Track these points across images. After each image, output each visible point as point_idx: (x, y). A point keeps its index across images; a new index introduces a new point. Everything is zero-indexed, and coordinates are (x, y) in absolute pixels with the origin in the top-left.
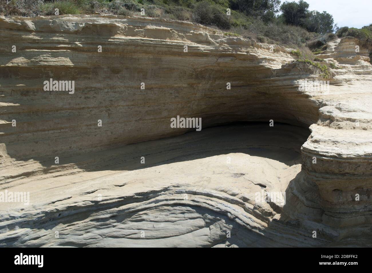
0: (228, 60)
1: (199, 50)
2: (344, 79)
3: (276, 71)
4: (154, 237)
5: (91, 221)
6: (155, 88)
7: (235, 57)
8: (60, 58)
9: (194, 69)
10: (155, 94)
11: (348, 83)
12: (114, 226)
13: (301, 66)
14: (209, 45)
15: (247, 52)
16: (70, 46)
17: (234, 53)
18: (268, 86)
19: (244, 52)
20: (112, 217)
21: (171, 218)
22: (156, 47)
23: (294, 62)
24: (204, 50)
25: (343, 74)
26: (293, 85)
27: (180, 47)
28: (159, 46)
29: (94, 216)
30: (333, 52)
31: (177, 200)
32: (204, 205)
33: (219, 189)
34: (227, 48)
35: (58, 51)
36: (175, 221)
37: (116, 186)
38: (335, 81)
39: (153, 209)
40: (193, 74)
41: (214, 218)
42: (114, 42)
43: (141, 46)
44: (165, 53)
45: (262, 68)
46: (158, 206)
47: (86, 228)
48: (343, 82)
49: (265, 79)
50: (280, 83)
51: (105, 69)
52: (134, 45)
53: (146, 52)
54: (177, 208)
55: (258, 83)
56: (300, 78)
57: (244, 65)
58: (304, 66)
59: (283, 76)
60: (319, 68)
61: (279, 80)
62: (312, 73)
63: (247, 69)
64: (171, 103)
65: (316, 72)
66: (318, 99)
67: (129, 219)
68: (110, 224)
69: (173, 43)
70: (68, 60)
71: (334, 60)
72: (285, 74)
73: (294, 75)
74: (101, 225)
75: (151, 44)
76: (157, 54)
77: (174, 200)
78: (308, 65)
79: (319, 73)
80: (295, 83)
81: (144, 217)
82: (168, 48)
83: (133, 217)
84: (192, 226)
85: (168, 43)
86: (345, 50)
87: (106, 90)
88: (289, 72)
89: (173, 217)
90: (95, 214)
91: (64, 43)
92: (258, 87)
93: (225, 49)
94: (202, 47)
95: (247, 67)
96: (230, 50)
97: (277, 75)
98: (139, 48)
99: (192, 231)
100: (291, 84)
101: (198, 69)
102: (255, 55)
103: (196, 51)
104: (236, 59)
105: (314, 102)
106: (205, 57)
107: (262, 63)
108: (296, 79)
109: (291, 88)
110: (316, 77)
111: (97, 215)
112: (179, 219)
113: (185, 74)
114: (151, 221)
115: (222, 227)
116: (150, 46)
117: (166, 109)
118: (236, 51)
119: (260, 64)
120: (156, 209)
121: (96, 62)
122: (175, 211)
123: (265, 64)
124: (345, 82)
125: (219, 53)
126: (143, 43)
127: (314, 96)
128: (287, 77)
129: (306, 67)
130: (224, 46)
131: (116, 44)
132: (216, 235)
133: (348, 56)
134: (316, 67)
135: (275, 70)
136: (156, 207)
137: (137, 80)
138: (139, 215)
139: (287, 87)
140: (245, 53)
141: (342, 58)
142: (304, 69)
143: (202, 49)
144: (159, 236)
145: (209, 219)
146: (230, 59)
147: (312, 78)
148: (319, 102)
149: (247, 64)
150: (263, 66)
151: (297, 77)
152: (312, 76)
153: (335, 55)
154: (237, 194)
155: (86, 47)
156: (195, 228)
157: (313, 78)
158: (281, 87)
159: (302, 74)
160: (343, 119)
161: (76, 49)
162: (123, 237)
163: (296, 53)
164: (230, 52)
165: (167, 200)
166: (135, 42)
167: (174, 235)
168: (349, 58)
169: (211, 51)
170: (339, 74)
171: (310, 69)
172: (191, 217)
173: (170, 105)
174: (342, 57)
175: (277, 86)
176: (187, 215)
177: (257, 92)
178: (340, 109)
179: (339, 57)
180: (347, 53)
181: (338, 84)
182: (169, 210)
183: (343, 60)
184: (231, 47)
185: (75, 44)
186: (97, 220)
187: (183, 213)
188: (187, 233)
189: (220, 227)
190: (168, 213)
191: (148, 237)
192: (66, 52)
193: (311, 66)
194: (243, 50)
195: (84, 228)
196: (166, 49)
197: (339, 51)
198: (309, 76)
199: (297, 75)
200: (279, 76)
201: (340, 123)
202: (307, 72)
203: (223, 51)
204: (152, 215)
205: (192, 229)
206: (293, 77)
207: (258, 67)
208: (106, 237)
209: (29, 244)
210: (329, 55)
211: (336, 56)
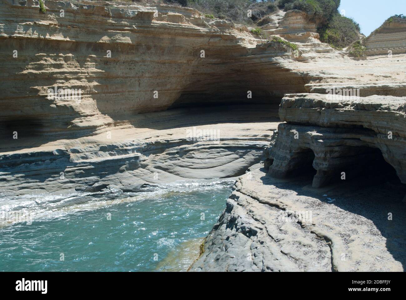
0: (217, 40)
1: (200, 31)
2: (309, 57)
3: (251, 50)
4: (205, 167)
5: (166, 154)
6: (167, 63)
7: (221, 37)
8: (126, 37)
9: (193, 48)
10: (166, 68)
11: (313, 60)
12: (179, 160)
13: (276, 45)
14: (205, 28)
15: (230, 33)
16: (130, 28)
17: (221, 34)
18: (243, 63)
19: (227, 33)
20: (177, 153)
21: (210, 156)
22: (176, 29)
23: (269, 42)
24: (203, 32)
25: (307, 52)
26: (272, 62)
27: (189, 30)
28: (178, 28)
29: (167, 151)
30: (277, 28)
31: (211, 144)
32: (234, 145)
33: (241, 135)
34: (216, 30)
35: (125, 32)
36: (216, 158)
37: (168, 134)
38: (302, 59)
39: (197, 151)
40: (192, 52)
41: (245, 151)
42: (154, 25)
43: (168, 29)
44: (179, 34)
45: (238, 47)
46: (199, 149)
47: (165, 158)
48: (309, 59)
49: (241, 57)
50: (257, 61)
51: (144, 47)
52: (164, 28)
53: (169, 34)
54: (213, 150)
55: (233, 61)
56: (276, 56)
57: (225, 45)
58: (279, 46)
59: (259, 54)
60: (291, 47)
61: (256, 58)
62: (286, 51)
63: (227, 48)
64: (174, 77)
65: (289, 50)
66: (299, 71)
67: (186, 156)
68: (176, 158)
69: (186, 27)
70: (129, 38)
71: (281, 37)
72: (261, 53)
73: (271, 53)
74: (172, 158)
75: (173, 27)
76: (175, 35)
77: (209, 145)
78: (282, 44)
79: (292, 52)
80: (273, 60)
81: (193, 155)
82: (183, 30)
83: (187, 154)
84: (230, 159)
85: (183, 27)
86: (292, 26)
87: (140, 63)
88: (265, 51)
89: (212, 156)
90: (167, 150)
91: (127, 26)
92: (233, 65)
93: (216, 31)
94: (202, 30)
95: (227, 46)
96: (219, 31)
97: (253, 53)
98: (166, 31)
99: (231, 162)
100: (270, 61)
101: (196, 47)
102: (234, 36)
103: (198, 33)
104: (222, 39)
105: (296, 73)
106: (202, 38)
107: (239, 42)
108: (273, 57)
109: (270, 64)
110: (290, 55)
111: (169, 151)
112: (218, 156)
113: (187, 51)
114: (198, 158)
115: (254, 154)
116: (173, 29)
117: (170, 82)
118: (223, 32)
119: (238, 44)
120: (198, 151)
121: (140, 41)
122: (212, 152)
123: (241, 43)
124: (310, 60)
125: (211, 34)
126: (170, 27)
127: (294, 69)
128: (264, 55)
129: (281, 46)
130: (214, 28)
131: (155, 28)
132: (252, 159)
133: (296, 33)
134: (289, 46)
135: (251, 48)
136: (198, 150)
137: (158, 56)
138: (191, 153)
139: (265, 63)
140: (229, 34)
141: (289, 35)
142: (279, 48)
143: (202, 31)
144: (209, 166)
145: (241, 153)
146: (218, 40)
147: (286, 55)
148: (301, 73)
149: (228, 44)
150: (240, 45)
151: (273, 55)
152: (287, 54)
153: (280, 31)
154: (258, 135)
155: (139, 29)
156: (232, 160)
157: (288, 55)
158: (259, 64)
159: (278, 53)
160: (328, 78)
161: (132, 31)
162: (186, 167)
163: (255, 32)
164: (218, 33)
165: (204, 145)
166: (165, 26)
167: (219, 165)
168: (298, 35)
169: (207, 32)
170: (305, 52)
171: (284, 48)
172: (226, 154)
173: (172, 78)
174: (290, 33)
175: (253, 64)
176: (222, 154)
177: (231, 70)
178: (324, 73)
179: (285, 34)
180: (294, 29)
181: (306, 61)
182: (207, 152)
183: (291, 37)
184: (220, 29)
185: (133, 27)
186: (169, 154)
187: (219, 153)
188: (228, 163)
189: (253, 155)
190: (207, 154)
191: (201, 168)
192: (129, 33)
193: (285, 46)
194: (227, 31)
195: (164, 159)
196: (180, 31)
197: (286, 27)
198: (284, 54)
199: (273, 53)
200: (255, 55)
201: (326, 80)
202: (281, 50)
203: (214, 33)
204: (197, 155)
205: (231, 160)
206: (270, 55)
207: (235, 46)
208: (177, 166)
209: (142, 163)
210: (273, 32)
211: (282, 33)
